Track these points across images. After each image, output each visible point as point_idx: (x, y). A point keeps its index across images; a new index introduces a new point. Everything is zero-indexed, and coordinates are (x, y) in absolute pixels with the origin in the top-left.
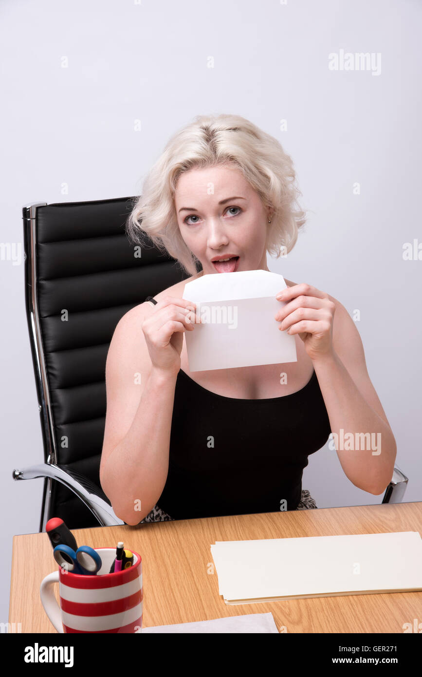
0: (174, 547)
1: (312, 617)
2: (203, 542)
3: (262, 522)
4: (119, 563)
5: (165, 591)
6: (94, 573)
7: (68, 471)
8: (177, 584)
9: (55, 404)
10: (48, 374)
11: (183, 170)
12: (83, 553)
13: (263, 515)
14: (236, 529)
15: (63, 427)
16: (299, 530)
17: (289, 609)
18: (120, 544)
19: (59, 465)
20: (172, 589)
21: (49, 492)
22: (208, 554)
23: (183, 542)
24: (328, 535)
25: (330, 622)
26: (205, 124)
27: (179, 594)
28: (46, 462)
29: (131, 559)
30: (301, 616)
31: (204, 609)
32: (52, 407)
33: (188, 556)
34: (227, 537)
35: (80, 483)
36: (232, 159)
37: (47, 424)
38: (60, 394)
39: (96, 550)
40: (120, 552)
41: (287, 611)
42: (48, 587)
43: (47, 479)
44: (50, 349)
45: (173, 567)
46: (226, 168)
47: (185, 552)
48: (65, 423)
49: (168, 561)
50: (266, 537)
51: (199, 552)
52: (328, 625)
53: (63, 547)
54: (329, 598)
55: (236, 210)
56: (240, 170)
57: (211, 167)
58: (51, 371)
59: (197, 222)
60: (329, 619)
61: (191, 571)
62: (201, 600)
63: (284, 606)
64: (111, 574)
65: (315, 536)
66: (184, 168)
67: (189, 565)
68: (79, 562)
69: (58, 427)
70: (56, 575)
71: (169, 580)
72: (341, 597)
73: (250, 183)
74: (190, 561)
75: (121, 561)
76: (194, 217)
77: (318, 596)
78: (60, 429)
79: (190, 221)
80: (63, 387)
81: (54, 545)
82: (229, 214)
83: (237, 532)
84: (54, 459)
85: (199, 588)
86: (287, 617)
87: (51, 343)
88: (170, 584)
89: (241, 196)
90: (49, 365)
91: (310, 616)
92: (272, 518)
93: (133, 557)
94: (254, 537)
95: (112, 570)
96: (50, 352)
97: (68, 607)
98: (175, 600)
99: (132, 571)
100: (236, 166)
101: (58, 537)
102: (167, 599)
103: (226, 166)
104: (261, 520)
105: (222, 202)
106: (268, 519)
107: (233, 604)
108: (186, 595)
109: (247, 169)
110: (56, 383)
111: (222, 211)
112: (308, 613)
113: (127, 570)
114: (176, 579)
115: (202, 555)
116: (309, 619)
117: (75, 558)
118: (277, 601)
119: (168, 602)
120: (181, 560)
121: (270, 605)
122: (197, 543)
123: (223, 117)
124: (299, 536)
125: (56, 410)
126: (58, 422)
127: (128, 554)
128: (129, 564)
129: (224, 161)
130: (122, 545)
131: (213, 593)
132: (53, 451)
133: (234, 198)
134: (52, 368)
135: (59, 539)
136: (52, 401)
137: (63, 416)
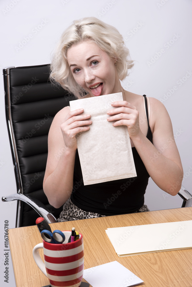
0: (87, 231)
1: (162, 261)
2: (101, 229)
3: (128, 218)
4: (73, 237)
5: (87, 252)
6: (61, 243)
7: (29, 197)
8: (93, 249)
9: (22, 165)
10: (18, 150)
11: (68, 47)
12: (56, 233)
13: (127, 215)
14: (116, 222)
15: (25, 176)
16: (146, 221)
17: (150, 257)
18: (73, 229)
19: (24, 194)
20: (91, 251)
21: (20, 207)
22: (105, 234)
23: (91, 229)
24: (161, 223)
25: (171, 263)
26: (76, 24)
27: (94, 253)
28: (18, 193)
29: (78, 236)
30: (156, 260)
31: (108, 259)
32: (20, 166)
33: (95, 235)
34: (112, 226)
35: (35, 202)
36: (89, 38)
37: (18, 175)
38: (24, 160)
39: (62, 232)
40: (73, 232)
41: (149, 258)
42: (36, 250)
43: (18, 201)
44: (18, 138)
45: (89, 241)
46: (87, 43)
47: (93, 233)
48: (26, 174)
49: (86, 238)
50: (131, 225)
51: (100, 233)
52: (170, 264)
53: (46, 231)
54: (168, 252)
55: (96, 62)
56: (94, 42)
57: (80, 44)
58: (19, 149)
59: (80, 71)
60: (170, 261)
61: (98, 242)
62: (106, 255)
63: (147, 257)
64: (69, 243)
65: (155, 223)
66: (68, 46)
67: (96, 239)
68: (54, 238)
69: (23, 176)
70: (41, 245)
71: (88, 247)
72: (174, 251)
73: (101, 48)
74: (97, 238)
75: (74, 237)
76: (78, 69)
77: (163, 251)
78: (24, 177)
79: (76, 71)
80: (26, 156)
81: (41, 231)
82: (93, 65)
83: (116, 223)
84: (22, 191)
85: (104, 250)
86: (150, 261)
87: (19, 135)
88: (89, 249)
89: (97, 55)
90: (18, 146)
91: (161, 261)
92: (132, 216)
93: (79, 235)
94: (125, 225)
95: (69, 241)
96: (18, 140)
97: (48, 259)
98: (93, 256)
99: (79, 242)
100: (92, 41)
101: (42, 226)
102: (89, 255)
103: (88, 42)
104: (127, 217)
105: (88, 59)
106: (130, 217)
107: (122, 256)
108: (98, 253)
109: (98, 42)
110: (22, 155)
111: (89, 64)
112: (159, 259)
113: (77, 241)
114: (91, 246)
115: (102, 234)
116: (160, 262)
117: (52, 236)
118: (143, 254)
119: (90, 256)
120: (92, 237)
121: (140, 256)
122: (98, 229)
123: (85, 19)
124: (147, 224)
125: (22, 168)
126: (23, 173)
127: (77, 234)
128: (77, 238)
129: (86, 40)
130: (74, 229)
131: (111, 252)
132: (21, 187)
133: (93, 56)
134: (19, 147)
135: (43, 227)
136: (20, 164)
137: (26, 170)
